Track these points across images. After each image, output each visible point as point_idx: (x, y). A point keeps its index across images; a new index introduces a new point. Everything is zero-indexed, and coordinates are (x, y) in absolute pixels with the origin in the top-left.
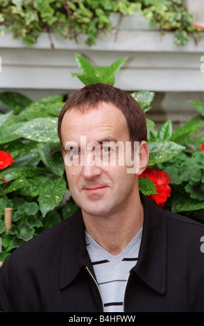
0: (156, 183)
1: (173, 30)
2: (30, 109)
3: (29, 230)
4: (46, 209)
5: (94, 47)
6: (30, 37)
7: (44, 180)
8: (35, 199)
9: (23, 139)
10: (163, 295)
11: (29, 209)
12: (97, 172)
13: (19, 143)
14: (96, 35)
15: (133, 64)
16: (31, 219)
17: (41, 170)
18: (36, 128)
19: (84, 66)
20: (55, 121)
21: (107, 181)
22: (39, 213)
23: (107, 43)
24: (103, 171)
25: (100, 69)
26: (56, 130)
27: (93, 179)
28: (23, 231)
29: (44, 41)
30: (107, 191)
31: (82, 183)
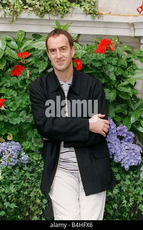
0: (77, 63)
1: (91, 14)
2: (41, 39)
3: (35, 78)
4: (40, 71)
5: (63, 19)
6: (41, 15)
7: (41, 62)
8: (38, 68)
9: (34, 48)
10: (79, 95)
11: (35, 71)
12: (61, 56)
13: (34, 49)
14: (63, 15)
15: (72, 25)
16: (36, 74)
17: (41, 59)
18: (38, 45)
19: (57, 25)
20: (45, 42)
21: (65, 59)
22: (38, 72)
23: (68, 18)
24: (63, 56)
25: (63, 26)
26: (45, 45)
27: (60, 59)
28: (33, 78)
29: (46, 17)
30: (65, 62)
31: (56, 60)
